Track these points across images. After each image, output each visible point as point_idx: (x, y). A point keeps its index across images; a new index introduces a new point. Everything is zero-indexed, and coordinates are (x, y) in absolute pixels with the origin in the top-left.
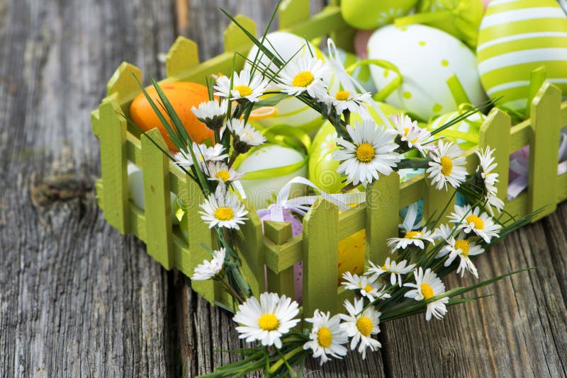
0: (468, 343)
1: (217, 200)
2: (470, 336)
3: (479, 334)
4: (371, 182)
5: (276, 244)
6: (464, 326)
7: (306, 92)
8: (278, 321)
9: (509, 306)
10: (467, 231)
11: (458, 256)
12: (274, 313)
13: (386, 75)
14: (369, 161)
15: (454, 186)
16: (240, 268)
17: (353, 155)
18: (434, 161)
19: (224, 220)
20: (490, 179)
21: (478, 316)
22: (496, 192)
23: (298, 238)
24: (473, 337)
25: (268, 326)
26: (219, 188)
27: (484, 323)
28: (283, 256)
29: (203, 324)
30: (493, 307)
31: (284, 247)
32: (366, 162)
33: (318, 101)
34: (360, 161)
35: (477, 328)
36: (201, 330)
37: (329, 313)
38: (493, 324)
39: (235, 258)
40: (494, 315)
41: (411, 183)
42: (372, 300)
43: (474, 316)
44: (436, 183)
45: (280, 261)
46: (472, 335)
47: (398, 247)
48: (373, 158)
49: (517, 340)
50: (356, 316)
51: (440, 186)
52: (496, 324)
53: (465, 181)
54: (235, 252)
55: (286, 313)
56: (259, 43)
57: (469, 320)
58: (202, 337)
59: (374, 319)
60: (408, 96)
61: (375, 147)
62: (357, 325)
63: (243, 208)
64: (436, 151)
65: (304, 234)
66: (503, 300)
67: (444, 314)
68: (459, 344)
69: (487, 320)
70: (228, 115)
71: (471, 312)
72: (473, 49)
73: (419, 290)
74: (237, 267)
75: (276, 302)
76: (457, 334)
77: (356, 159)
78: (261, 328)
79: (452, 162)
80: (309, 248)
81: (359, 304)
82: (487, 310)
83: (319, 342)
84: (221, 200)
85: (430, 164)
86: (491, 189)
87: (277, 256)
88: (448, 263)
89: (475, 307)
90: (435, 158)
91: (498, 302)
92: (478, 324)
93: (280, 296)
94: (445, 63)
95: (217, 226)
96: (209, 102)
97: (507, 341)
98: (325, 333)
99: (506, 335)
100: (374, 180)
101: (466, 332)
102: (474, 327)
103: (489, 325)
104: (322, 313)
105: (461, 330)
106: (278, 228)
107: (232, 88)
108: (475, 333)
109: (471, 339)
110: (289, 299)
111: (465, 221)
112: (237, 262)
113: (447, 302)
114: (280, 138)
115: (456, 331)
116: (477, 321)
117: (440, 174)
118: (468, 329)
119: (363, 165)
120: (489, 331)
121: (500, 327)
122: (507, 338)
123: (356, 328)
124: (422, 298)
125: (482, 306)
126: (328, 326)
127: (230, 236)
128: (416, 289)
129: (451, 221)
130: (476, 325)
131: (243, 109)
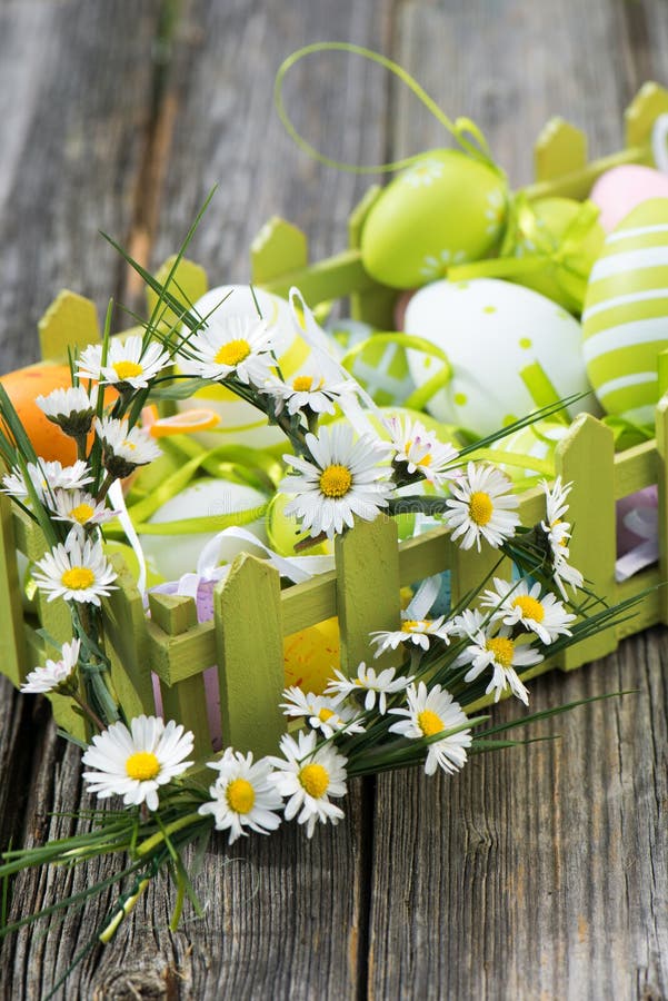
0: (521, 824)
1: (69, 554)
2: (527, 812)
3: (544, 810)
4: (340, 532)
5: (168, 633)
6: (519, 798)
7: (234, 373)
8: (160, 765)
9: (604, 764)
10: (509, 622)
11: (490, 664)
12: (154, 751)
13: (427, 364)
14: (342, 496)
15: (492, 543)
16: (106, 675)
17: (314, 486)
18: (457, 499)
19: (77, 589)
20: (558, 533)
21: (548, 780)
22: (567, 556)
23: (206, 625)
24: (532, 815)
25: (140, 772)
26: (72, 535)
27: (556, 792)
28: (180, 655)
29: (68, 780)
30: (577, 765)
31: (181, 639)
32: (337, 497)
33: (260, 392)
34: (326, 496)
35: (542, 800)
36: (61, 791)
37: (250, 754)
38: (571, 794)
39: (99, 659)
40: (576, 779)
41: (426, 539)
42: (329, 734)
43: (541, 780)
44: (461, 538)
45: (173, 664)
46: (531, 810)
47: (385, 646)
48: (349, 490)
49: (606, 822)
50: (299, 762)
51: (468, 544)
52: (577, 794)
53: (513, 535)
54: (102, 649)
55: (172, 750)
56: (160, 287)
57: (531, 786)
58: (60, 803)
59: (335, 770)
60: (461, 400)
61: (352, 472)
62: (299, 777)
63: (110, 568)
64: (461, 482)
65: (216, 617)
66: (596, 754)
67: (462, 765)
68: (504, 825)
69: (562, 788)
70: (99, 412)
71: (536, 773)
72: (577, 316)
73: (415, 721)
74: (101, 673)
75: (160, 733)
76: (504, 809)
77: (319, 492)
78: (129, 776)
79: (493, 502)
80: (226, 642)
81: (308, 742)
82: (564, 770)
83: (230, 804)
84: (76, 556)
85: (450, 503)
86: (559, 551)
87: (167, 654)
88: (471, 676)
89: (544, 764)
90: (457, 493)
91: (587, 758)
92: (544, 793)
93: (166, 723)
94: (526, 343)
95: (60, 598)
96: (70, 389)
97: (590, 822)
98: (242, 790)
99: (590, 812)
100: (346, 529)
101: (520, 807)
102: (537, 798)
103: (563, 795)
104: (238, 754)
105: (513, 802)
106: (169, 606)
107: (104, 364)
108: (537, 808)
109: (528, 817)
110: (181, 728)
111: (507, 604)
112: (102, 665)
113: (469, 745)
114: (226, 467)
115: (504, 804)
116: (544, 789)
117: (468, 522)
118: (526, 801)
119: (330, 503)
120: (562, 804)
121: (583, 799)
122: (590, 818)
123: (298, 780)
124: (421, 735)
125: (558, 764)
126: (249, 778)
127: (91, 618)
128: (409, 718)
129: (483, 604)
130: (541, 794)
131: (127, 402)
